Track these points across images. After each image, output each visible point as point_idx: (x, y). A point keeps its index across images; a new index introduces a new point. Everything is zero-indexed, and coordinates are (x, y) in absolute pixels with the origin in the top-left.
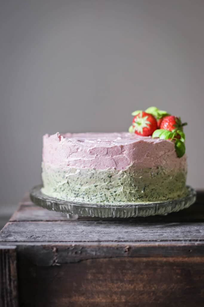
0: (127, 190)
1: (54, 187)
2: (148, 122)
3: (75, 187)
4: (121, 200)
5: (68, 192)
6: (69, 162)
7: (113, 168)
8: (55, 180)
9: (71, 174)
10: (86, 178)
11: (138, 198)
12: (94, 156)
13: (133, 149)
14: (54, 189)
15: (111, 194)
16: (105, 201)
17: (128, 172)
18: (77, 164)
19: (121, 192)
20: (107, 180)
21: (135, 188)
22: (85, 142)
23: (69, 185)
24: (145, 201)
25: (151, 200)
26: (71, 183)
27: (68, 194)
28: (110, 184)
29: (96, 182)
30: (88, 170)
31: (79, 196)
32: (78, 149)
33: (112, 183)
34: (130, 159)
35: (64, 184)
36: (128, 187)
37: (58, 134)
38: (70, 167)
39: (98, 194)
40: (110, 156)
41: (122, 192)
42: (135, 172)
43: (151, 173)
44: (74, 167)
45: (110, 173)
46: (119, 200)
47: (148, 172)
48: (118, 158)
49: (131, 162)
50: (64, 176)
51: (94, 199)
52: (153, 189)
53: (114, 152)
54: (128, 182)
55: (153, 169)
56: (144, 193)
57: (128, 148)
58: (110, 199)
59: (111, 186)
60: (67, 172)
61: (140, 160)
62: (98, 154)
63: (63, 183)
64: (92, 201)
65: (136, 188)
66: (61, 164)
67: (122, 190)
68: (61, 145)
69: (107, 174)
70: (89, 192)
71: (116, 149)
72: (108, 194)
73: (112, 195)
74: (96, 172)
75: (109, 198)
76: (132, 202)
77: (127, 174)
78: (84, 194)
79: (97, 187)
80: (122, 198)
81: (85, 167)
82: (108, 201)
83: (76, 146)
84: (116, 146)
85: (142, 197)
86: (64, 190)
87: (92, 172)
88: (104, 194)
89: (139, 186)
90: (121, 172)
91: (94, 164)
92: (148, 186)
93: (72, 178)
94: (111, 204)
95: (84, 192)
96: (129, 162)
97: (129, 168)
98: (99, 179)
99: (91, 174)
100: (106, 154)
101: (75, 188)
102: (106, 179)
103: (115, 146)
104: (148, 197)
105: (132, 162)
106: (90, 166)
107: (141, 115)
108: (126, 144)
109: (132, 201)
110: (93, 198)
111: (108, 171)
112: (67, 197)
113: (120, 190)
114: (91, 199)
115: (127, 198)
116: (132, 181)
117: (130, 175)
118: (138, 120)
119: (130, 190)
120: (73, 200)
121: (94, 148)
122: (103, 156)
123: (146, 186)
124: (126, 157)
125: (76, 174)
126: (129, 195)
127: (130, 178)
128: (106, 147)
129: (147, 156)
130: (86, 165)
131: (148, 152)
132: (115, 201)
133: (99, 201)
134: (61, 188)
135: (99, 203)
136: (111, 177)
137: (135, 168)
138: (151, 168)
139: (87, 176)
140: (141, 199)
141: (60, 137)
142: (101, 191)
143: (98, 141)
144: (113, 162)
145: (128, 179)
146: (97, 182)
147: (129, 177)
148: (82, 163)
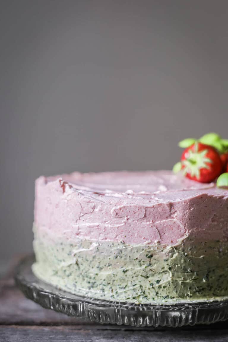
0: (178, 280)
1: (54, 269)
2: (208, 160)
3: (90, 271)
4: (168, 296)
5: (77, 278)
6: (79, 229)
7: (156, 241)
8: (55, 256)
9: (81, 250)
10: (109, 257)
11: (197, 291)
12: (123, 221)
13: (190, 209)
14: (54, 271)
15: (152, 284)
16: (141, 297)
17: (181, 249)
18: (92, 234)
19: (169, 282)
20: (144, 262)
21: (191, 276)
22: (107, 195)
23: (79, 268)
24: (208, 295)
25: (217, 293)
26: (82, 264)
27: (76, 282)
28: (150, 268)
29: (125, 265)
30: (111, 244)
31: (97, 287)
32: (94, 208)
33: (152, 267)
34: (185, 227)
35: (71, 265)
36: (180, 273)
37: (60, 181)
38: (81, 237)
39: (129, 284)
40: (149, 221)
41: (171, 282)
42: (192, 248)
43: (218, 248)
44: (88, 238)
45: (149, 250)
46: (164, 295)
47: (214, 248)
48: (164, 225)
49: (186, 232)
50: (70, 252)
51: (121, 293)
52: (221, 276)
53: (158, 213)
54: (181, 265)
55: (222, 242)
56: (207, 282)
57: (181, 208)
58: (149, 293)
59: (151, 273)
60: (76, 246)
61: (201, 227)
62: (129, 217)
63: (70, 263)
64: (118, 296)
65: (194, 275)
66: (65, 231)
67: (170, 279)
68: (66, 199)
69: (144, 251)
70: (114, 281)
71: (160, 209)
72: (146, 285)
73: (153, 288)
74: (126, 248)
75: (147, 291)
76: (186, 299)
77: (179, 252)
78: (104, 283)
79: (126, 273)
80: (169, 293)
81: (106, 239)
82: (145, 297)
83: (91, 203)
84: (161, 204)
85: (203, 289)
86: (70, 274)
87: (119, 247)
88: (138, 286)
89: (198, 272)
90: (169, 248)
91: (122, 234)
92: (214, 270)
93: (84, 256)
94: (150, 301)
95: (104, 280)
96: (182, 232)
97: (183, 241)
98: (130, 259)
99: (117, 252)
100: (144, 217)
101: (89, 273)
102: (143, 260)
103: (158, 205)
104: (213, 289)
105: (188, 232)
106: (115, 238)
107: (196, 147)
108: (178, 200)
109: (186, 297)
110: (120, 291)
111: (146, 247)
112: (75, 286)
113: (167, 278)
114: (117, 292)
115: (178, 292)
116: (187, 264)
117: (184, 254)
118: (191, 155)
119: (184, 279)
120: (86, 293)
121: (122, 206)
122: (138, 220)
123: (209, 272)
124: (178, 222)
125: (91, 250)
126: (182, 286)
127: (184, 259)
128: (143, 206)
129: (213, 221)
130: (109, 235)
131: (215, 214)
132: (158, 296)
133: (130, 297)
134: (65, 271)
135: (131, 301)
136: (152, 256)
137: (193, 242)
138: (218, 241)
139: (111, 254)
140: (202, 293)
141: (63, 186)
142: (134, 281)
143: (129, 194)
144: (156, 232)
145: (180, 260)
146: (127, 265)
147: (182, 257)
148: (101, 232)
